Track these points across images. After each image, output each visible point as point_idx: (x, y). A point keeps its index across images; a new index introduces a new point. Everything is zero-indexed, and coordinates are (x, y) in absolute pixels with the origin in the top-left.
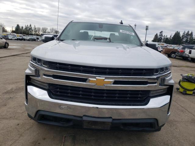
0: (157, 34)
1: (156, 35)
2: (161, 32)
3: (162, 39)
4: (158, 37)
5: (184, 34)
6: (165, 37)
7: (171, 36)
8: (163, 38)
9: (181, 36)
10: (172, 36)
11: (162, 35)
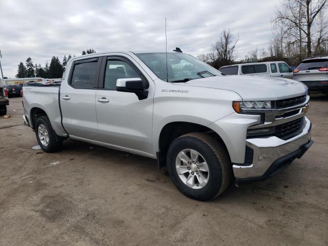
0: (21, 64)
1: (21, 66)
2: (29, 60)
3: (33, 70)
4: (25, 68)
5: (64, 60)
6: (38, 68)
7: (47, 65)
8: (35, 69)
9: (62, 64)
10: (49, 65)
11: (32, 65)
